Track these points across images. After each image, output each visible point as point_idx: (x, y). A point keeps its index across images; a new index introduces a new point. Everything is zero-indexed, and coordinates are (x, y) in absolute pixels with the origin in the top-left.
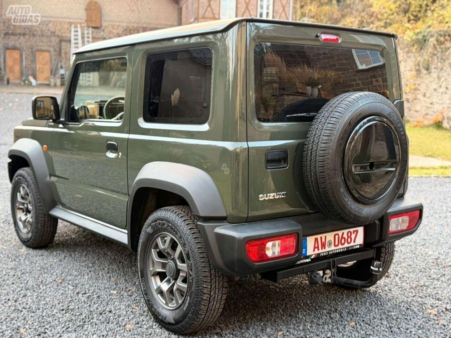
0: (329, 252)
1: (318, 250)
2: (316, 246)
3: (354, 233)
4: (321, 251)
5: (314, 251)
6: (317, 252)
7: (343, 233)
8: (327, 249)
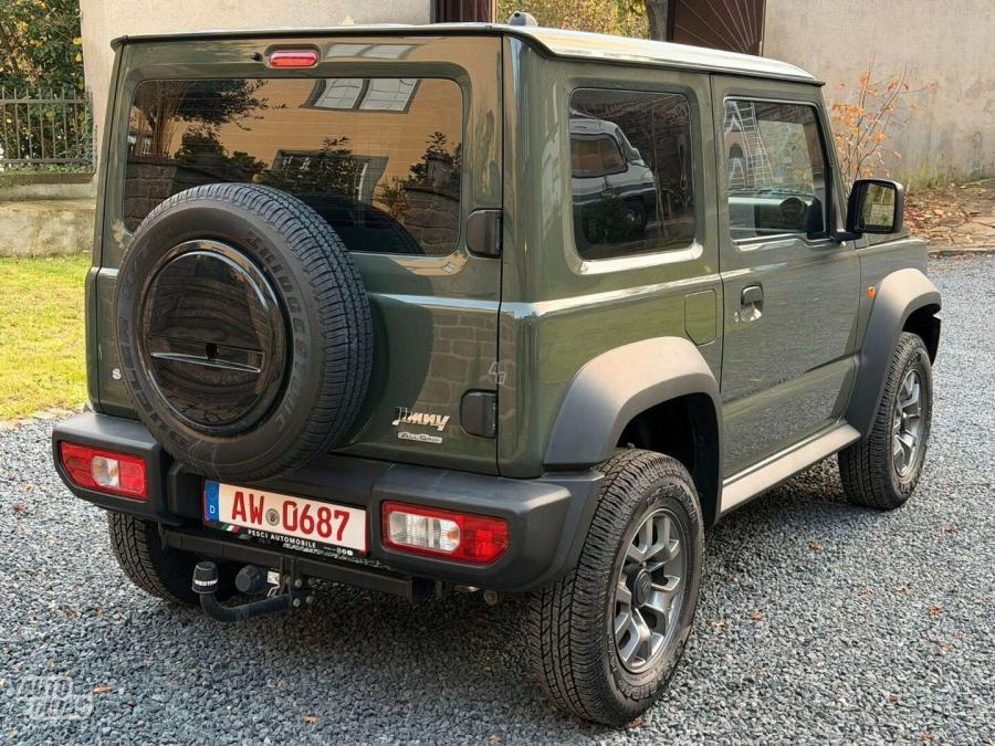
0: (270, 534)
1: (245, 520)
2: (239, 509)
3: (336, 517)
4: (248, 524)
5: (234, 518)
6: (239, 521)
7: (308, 507)
8: (266, 526)
